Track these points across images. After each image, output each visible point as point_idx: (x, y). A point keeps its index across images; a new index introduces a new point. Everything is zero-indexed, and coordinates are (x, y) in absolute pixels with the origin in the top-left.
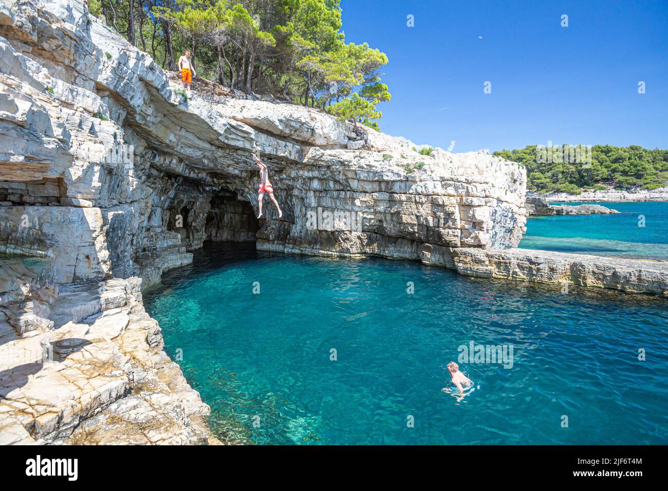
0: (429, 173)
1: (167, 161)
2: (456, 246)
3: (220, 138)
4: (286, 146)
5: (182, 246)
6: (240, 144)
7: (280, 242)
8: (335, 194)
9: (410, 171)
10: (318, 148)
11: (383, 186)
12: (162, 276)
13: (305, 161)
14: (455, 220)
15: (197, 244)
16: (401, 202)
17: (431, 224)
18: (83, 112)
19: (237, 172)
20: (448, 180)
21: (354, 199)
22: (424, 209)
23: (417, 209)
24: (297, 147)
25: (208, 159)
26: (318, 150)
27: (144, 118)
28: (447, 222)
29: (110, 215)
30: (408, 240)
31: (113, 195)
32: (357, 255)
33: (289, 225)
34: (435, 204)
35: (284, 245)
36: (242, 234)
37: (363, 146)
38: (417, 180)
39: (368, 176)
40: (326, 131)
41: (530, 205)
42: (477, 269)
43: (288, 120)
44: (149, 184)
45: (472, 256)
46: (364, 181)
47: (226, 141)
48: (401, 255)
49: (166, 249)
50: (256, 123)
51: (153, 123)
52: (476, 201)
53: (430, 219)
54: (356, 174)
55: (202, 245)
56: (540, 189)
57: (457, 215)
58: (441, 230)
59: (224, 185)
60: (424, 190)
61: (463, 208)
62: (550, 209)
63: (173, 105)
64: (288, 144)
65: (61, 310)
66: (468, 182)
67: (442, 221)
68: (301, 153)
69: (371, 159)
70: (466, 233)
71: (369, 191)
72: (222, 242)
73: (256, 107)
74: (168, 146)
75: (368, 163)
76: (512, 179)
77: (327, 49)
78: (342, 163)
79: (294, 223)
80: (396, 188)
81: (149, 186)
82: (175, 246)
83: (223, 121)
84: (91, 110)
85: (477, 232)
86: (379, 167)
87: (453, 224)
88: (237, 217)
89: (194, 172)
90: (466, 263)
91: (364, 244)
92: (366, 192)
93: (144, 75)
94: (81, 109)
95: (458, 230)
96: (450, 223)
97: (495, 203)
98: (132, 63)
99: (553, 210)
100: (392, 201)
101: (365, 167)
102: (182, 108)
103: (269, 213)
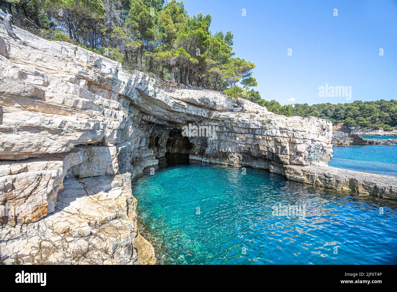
0: (274, 125)
1: (148, 118)
2: (287, 164)
3: (171, 108)
4: (202, 111)
5: (154, 156)
6: (180, 110)
7: (200, 156)
8: (227, 134)
9: (264, 124)
10: (217, 112)
11: (250, 131)
12: (143, 170)
13: (212, 118)
14: (287, 150)
15: (162, 155)
16: (259, 139)
17: (274, 152)
18: (112, 109)
19: (180, 121)
20: (284, 129)
21: (236, 137)
22: (271, 144)
23: (267, 143)
24: (208, 111)
25: (167, 116)
26: (217, 113)
27: (138, 102)
28: (283, 151)
29: (120, 148)
30: (263, 159)
31: (123, 138)
32: (237, 165)
33: (205, 148)
34: (276, 141)
35: (202, 157)
36: (184, 150)
37: (241, 111)
38: (268, 128)
39: (243, 125)
40: (221, 103)
41: (350, 138)
42: (296, 178)
43: (203, 99)
44: (140, 128)
45: (294, 170)
46: (241, 128)
47: (174, 109)
48: (260, 166)
49: (146, 158)
50: (188, 101)
51: (142, 103)
52: (298, 141)
53: (274, 149)
54: (237, 124)
55: (164, 155)
56: (362, 127)
57: (288, 148)
58: (280, 155)
59: (175, 127)
60: (271, 134)
61: (291, 144)
62: (364, 141)
63: (150, 96)
64: (203, 110)
65: (100, 186)
66: (294, 131)
67: (280, 150)
68: (210, 114)
69: (245, 117)
70: (292, 157)
71: (243, 133)
72: (174, 153)
73: (188, 92)
74: (149, 112)
75: (242, 119)
76: (322, 128)
77: (224, 63)
78: (230, 119)
79: (207, 147)
80: (257, 132)
81: (140, 129)
82: (151, 156)
83: (172, 101)
84: (115, 108)
85: (298, 157)
86: (248, 121)
87: (286, 152)
88: (182, 142)
89: (161, 121)
90: (290, 174)
91: (241, 159)
92: (242, 133)
93: (137, 87)
94: (112, 108)
95: (288, 156)
96: (284, 152)
97: (310, 142)
98: (132, 83)
99: (367, 142)
100: (254, 139)
101: (241, 121)
102: (154, 97)
103: (196, 141)
